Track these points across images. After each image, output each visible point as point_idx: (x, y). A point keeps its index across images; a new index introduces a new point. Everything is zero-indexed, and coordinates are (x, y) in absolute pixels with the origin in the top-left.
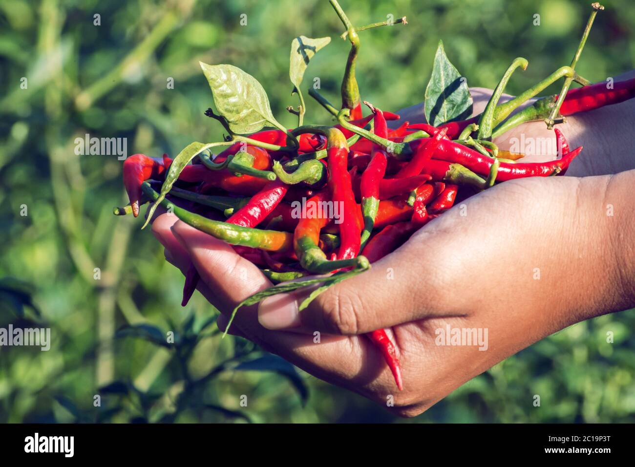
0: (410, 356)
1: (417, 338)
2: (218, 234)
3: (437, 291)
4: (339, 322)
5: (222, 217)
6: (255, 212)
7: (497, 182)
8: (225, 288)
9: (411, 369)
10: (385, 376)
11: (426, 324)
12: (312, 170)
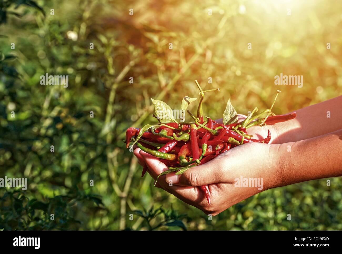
0: (213, 195)
1: (216, 189)
2: (153, 154)
3: (222, 174)
4: (191, 181)
5: (156, 149)
6: (167, 149)
7: (243, 143)
8: (155, 171)
9: (213, 199)
10: (205, 201)
11: (219, 185)
12: (186, 137)
